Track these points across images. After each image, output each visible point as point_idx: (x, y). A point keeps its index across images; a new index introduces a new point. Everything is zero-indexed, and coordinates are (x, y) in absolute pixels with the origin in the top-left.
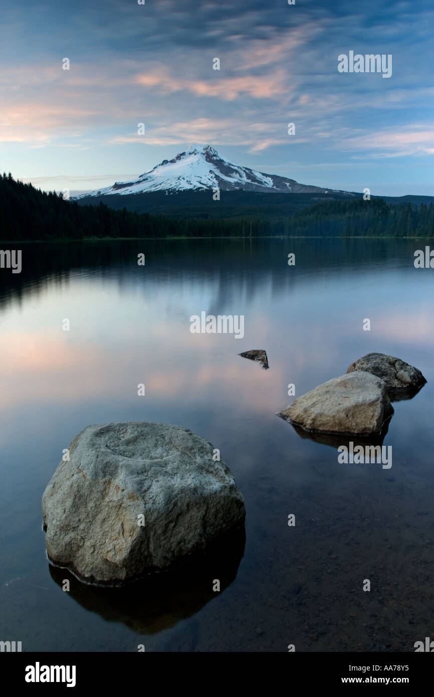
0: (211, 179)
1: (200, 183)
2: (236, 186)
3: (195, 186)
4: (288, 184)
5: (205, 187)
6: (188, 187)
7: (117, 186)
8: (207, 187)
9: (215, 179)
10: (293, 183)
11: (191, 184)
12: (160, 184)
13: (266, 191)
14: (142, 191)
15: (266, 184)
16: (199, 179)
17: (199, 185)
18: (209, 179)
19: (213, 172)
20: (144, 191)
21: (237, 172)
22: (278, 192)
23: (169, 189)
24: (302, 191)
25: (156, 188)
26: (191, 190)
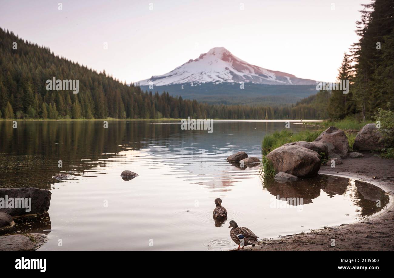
0: (227, 74)
1: (219, 77)
2: (246, 80)
3: (214, 80)
4: (288, 78)
5: (222, 81)
6: (209, 80)
7: (153, 79)
8: (224, 80)
9: (230, 74)
10: (293, 78)
11: (211, 78)
12: (187, 78)
13: (270, 84)
14: (173, 83)
15: (270, 78)
16: (217, 74)
17: (218, 79)
18: (225, 74)
19: (229, 69)
20: (174, 83)
21: (247, 69)
22: (281, 84)
23: (194, 81)
24: (301, 84)
25: (184, 80)
26: (211, 83)
